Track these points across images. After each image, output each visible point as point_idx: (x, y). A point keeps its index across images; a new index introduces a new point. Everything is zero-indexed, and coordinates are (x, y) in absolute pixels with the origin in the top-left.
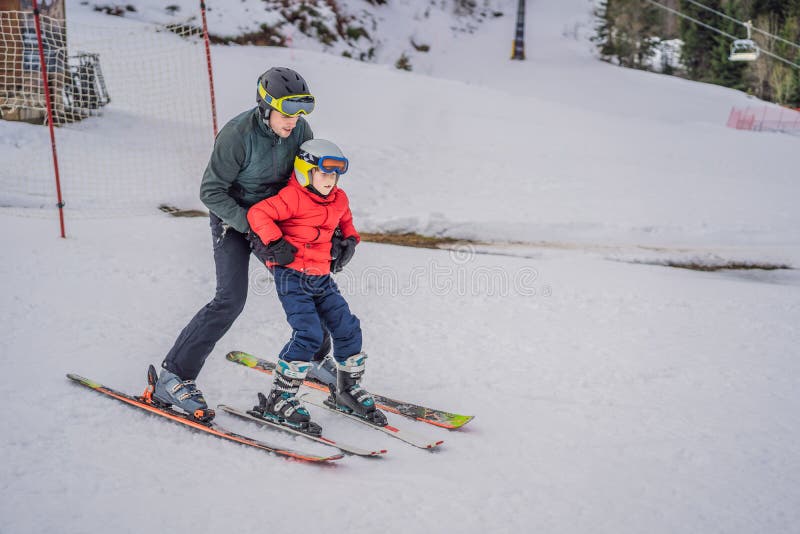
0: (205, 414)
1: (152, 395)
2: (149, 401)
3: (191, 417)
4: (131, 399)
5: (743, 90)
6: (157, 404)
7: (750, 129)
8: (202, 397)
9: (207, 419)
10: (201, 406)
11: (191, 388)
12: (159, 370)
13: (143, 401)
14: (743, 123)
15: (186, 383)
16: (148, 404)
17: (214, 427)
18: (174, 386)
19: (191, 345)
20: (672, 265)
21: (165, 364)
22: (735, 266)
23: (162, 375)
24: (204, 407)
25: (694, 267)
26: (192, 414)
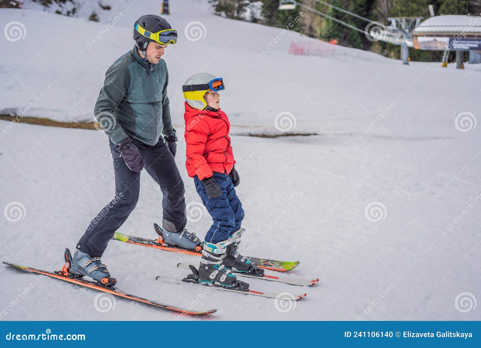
0: (109, 281)
1: (68, 270)
2: (66, 274)
3: (99, 284)
4: (52, 274)
5: (298, 31)
6: (73, 276)
7: (301, 54)
8: (106, 269)
9: (111, 285)
10: (105, 275)
11: (98, 263)
12: (73, 251)
13: (62, 274)
14: (298, 51)
15: (95, 259)
16: (65, 277)
17: (117, 290)
18: (85, 262)
19: (98, 233)
20: (251, 135)
21: (79, 247)
22: (287, 135)
23: (76, 254)
24: (108, 276)
25: (264, 136)
26: (99, 281)
